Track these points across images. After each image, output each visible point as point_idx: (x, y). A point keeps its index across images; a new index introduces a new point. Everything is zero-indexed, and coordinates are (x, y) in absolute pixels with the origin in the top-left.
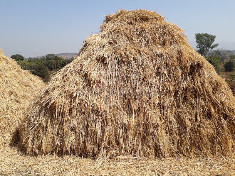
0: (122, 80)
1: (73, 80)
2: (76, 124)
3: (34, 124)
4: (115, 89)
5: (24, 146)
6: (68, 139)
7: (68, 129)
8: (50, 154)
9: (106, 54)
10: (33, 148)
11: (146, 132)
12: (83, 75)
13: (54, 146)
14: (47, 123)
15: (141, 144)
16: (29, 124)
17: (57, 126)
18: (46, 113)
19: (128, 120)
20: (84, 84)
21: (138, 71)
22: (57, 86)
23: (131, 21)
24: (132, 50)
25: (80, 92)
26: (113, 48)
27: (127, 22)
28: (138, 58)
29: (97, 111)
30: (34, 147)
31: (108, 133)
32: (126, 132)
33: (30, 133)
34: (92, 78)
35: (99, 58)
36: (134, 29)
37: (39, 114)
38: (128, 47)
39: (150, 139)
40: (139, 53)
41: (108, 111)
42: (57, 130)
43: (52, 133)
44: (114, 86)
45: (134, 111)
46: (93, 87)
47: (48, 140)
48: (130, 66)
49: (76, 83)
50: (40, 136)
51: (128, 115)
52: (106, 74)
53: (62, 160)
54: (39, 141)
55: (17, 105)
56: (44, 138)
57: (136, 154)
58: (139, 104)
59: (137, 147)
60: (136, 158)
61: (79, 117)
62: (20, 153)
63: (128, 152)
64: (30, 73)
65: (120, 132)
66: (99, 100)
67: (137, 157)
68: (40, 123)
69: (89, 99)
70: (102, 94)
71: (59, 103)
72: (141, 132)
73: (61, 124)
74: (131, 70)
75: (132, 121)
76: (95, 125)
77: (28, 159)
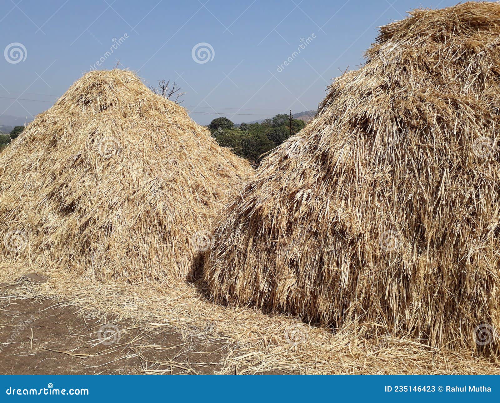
0: (406, 168)
1: (299, 166)
2: (299, 255)
3: (225, 245)
4: (388, 189)
5: (206, 282)
6: (282, 282)
7: (283, 263)
8: (249, 307)
9: (371, 112)
10: (220, 289)
11: (458, 292)
12: (318, 156)
13: (258, 292)
14: (247, 247)
15: (442, 317)
16: (218, 246)
17: (265, 254)
18: (246, 226)
19: (414, 260)
20: (318, 175)
21: (448, 148)
22: (268, 177)
23: (442, 33)
24: (436, 100)
25: (310, 191)
26: (390, 97)
27: (431, 36)
28: (450, 119)
29: (342, 232)
30: (222, 288)
31: (365, 282)
32: (407, 287)
33: (218, 261)
34: (336, 163)
35: (356, 120)
36: (448, 50)
37: (235, 229)
38: (426, 94)
39: (467, 310)
40: (455, 104)
41: (367, 235)
42: (264, 261)
43: (255, 267)
44: (387, 182)
45: (429, 240)
46: (337, 181)
47: (246, 278)
48: (429, 137)
49: (304, 173)
50: (234, 269)
51: (415, 248)
52: (369, 154)
53: (269, 322)
54: (232, 278)
55: (205, 210)
56: (241, 274)
57: (428, 338)
58: (443, 227)
59: (432, 324)
60: (428, 346)
61: (305, 242)
62: (201, 295)
63: (408, 331)
64: (230, 152)
65: (394, 284)
66: (350, 210)
67: (430, 345)
68: (235, 244)
69: (328, 207)
70: (357, 198)
71: (269, 211)
72: (446, 290)
73: (271, 251)
74: (429, 147)
75: (422, 264)
76: (338, 262)
77: (211, 309)
